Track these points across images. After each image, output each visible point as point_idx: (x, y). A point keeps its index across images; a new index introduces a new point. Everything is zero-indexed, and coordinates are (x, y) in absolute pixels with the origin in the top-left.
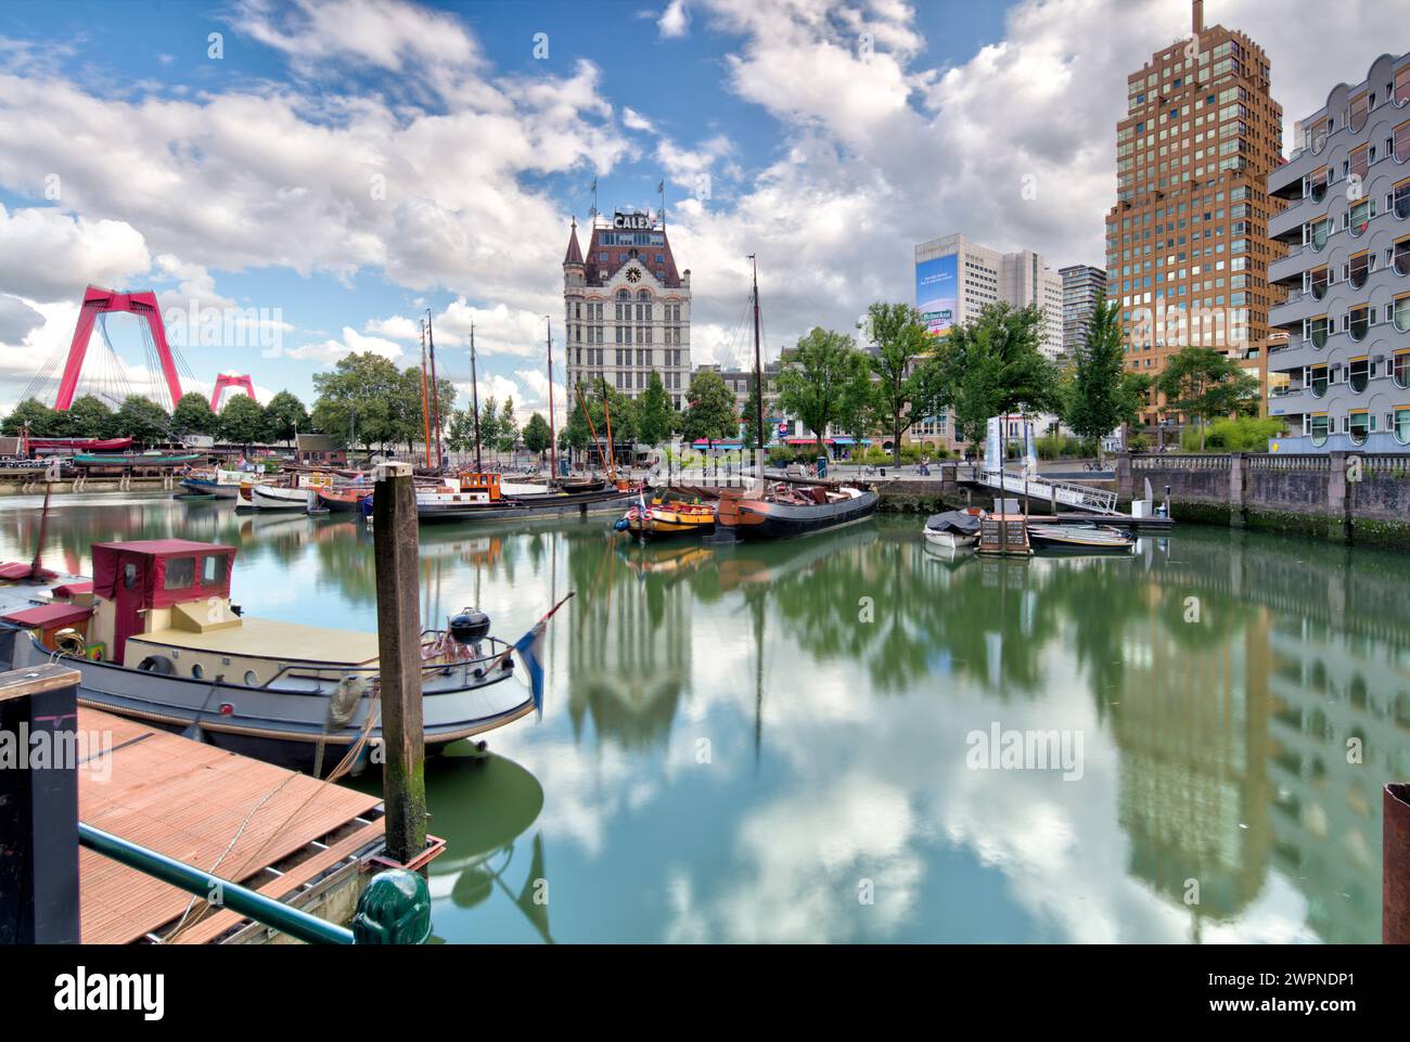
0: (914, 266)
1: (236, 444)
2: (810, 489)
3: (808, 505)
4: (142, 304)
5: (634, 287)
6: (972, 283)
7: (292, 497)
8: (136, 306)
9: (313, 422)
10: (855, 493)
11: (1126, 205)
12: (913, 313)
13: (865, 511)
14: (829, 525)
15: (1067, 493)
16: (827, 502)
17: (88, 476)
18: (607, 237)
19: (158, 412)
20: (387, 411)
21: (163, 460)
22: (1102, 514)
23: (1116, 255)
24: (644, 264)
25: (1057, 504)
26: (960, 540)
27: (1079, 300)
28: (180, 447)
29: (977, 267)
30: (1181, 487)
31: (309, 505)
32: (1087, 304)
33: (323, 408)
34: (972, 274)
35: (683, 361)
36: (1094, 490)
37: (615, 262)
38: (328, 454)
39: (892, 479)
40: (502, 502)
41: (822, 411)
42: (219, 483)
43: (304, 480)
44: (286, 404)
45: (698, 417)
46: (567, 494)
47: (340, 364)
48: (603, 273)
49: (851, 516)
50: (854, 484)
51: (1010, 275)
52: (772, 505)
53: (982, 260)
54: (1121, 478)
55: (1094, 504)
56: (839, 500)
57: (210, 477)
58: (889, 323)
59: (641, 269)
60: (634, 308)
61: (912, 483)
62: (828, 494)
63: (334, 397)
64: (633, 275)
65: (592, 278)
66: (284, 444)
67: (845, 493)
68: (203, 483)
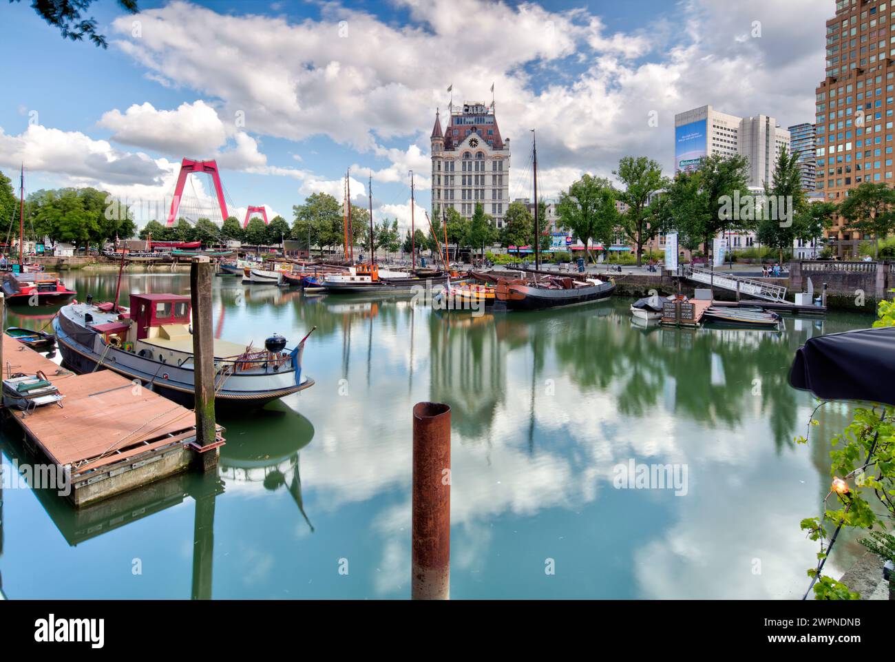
0: (674, 129)
1: (252, 246)
2: (561, 279)
3: (558, 289)
4: (210, 168)
5: (474, 151)
6: (718, 139)
7: (271, 276)
8: (207, 169)
9: (292, 234)
10: (598, 282)
11: (833, 80)
12: (651, 163)
13: (603, 295)
14: (574, 303)
15: (749, 286)
16: (573, 287)
17: (179, 262)
18: (458, 120)
19: (214, 228)
20: (331, 227)
21: (215, 254)
22: (773, 302)
23: (824, 116)
24: (481, 136)
25: (741, 293)
26: (652, 315)
27: (804, 149)
28: (225, 247)
29: (722, 128)
30: (839, 284)
31: (278, 281)
32: (811, 152)
33: (297, 225)
34: (718, 133)
35: (504, 197)
36: (770, 285)
37: (462, 135)
38: (299, 252)
39: (627, 274)
40: (379, 282)
41: (588, 228)
42: (238, 267)
43: (277, 267)
44: (279, 224)
45: (510, 232)
46: (418, 278)
47: (307, 200)
48: (455, 142)
49: (591, 297)
50: (596, 277)
51: (748, 132)
52: (532, 288)
53: (726, 123)
54: (793, 277)
55: (768, 294)
56: (583, 287)
57: (234, 264)
58: (634, 170)
59: (479, 139)
60: (473, 164)
61: (640, 277)
62: (575, 282)
63: (303, 219)
64: (473, 143)
65: (449, 146)
66: (277, 246)
67: (590, 282)
68: (230, 267)
